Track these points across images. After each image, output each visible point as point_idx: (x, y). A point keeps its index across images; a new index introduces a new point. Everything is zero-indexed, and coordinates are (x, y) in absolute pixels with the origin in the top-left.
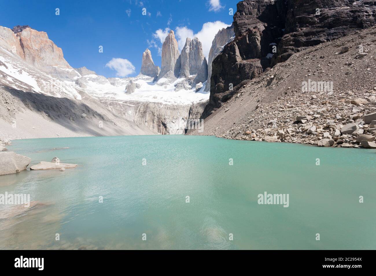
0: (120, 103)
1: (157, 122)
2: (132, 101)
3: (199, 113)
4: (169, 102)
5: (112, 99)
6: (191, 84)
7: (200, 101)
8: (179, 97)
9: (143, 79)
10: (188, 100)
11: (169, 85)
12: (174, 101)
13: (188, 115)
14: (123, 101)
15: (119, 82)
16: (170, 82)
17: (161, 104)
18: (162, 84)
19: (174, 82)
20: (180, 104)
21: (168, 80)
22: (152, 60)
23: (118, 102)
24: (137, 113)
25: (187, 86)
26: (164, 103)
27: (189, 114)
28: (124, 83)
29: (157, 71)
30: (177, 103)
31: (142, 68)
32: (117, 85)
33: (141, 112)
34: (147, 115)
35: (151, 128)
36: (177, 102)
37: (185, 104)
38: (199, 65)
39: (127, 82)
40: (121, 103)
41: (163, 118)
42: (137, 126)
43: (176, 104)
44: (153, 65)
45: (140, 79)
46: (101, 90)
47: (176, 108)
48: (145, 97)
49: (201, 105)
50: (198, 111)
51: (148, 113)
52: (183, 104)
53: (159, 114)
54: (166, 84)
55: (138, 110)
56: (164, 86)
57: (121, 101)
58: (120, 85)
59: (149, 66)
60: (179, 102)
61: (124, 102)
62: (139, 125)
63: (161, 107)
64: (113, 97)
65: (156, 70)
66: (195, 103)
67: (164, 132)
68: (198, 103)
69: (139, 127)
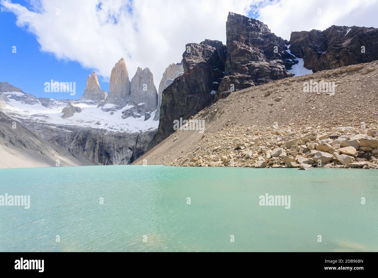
0: (52, 127)
1: (98, 151)
2: (68, 126)
3: (147, 141)
4: (114, 129)
5: (41, 122)
6: (140, 112)
7: (149, 129)
8: (127, 124)
9: (85, 102)
10: (136, 128)
11: (116, 111)
12: (121, 128)
13: (135, 143)
14: (57, 125)
15: (54, 103)
16: (118, 108)
17: (105, 131)
18: (108, 110)
19: (122, 108)
20: (127, 132)
21: (116, 106)
22: (98, 84)
23: (50, 127)
24: (74, 141)
25: (136, 114)
26: (109, 130)
27: (137, 143)
28: (61, 105)
29: (103, 96)
30: (124, 131)
31: (85, 91)
32: (51, 106)
33: (79, 139)
34: (87, 143)
35: (91, 158)
36: (123, 129)
37: (132, 132)
38: (149, 94)
39: (65, 104)
40: (54, 127)
41: (106, 146)
42: (73, 155)
43: (122, 132)
44: (100, 89)
45: (82, 102)
46: (27, 111)
47: (122, 136)
48: (86, 122)
49: (150, 134)
50: (146, 140)
51: (88, 140)
52: (131, 132)
53: (102, 142)
54: (113, 110)
55: (76, 136)
56: (111, 112)
57: (54, 125)
58: (55, 107)
59: (94, 90)
60: (126, 130)
61: (57, 127)
62: (75, 155)
63: (105, 134)
64: (43, 120)
65: (102, 94)
66: (143, 131)
67: (106, 162)
68: (147, 132)
69: (75, 156)
